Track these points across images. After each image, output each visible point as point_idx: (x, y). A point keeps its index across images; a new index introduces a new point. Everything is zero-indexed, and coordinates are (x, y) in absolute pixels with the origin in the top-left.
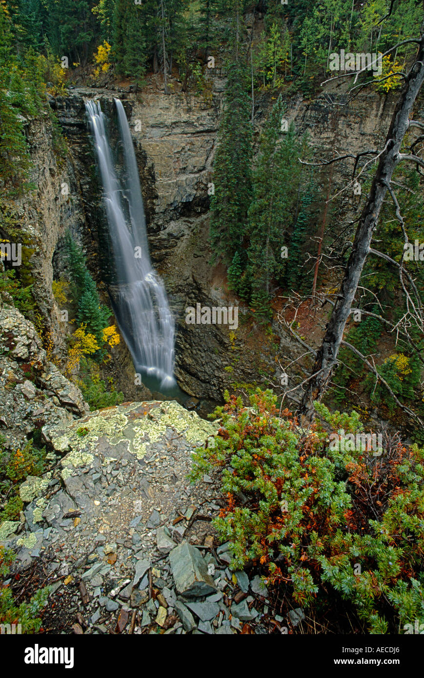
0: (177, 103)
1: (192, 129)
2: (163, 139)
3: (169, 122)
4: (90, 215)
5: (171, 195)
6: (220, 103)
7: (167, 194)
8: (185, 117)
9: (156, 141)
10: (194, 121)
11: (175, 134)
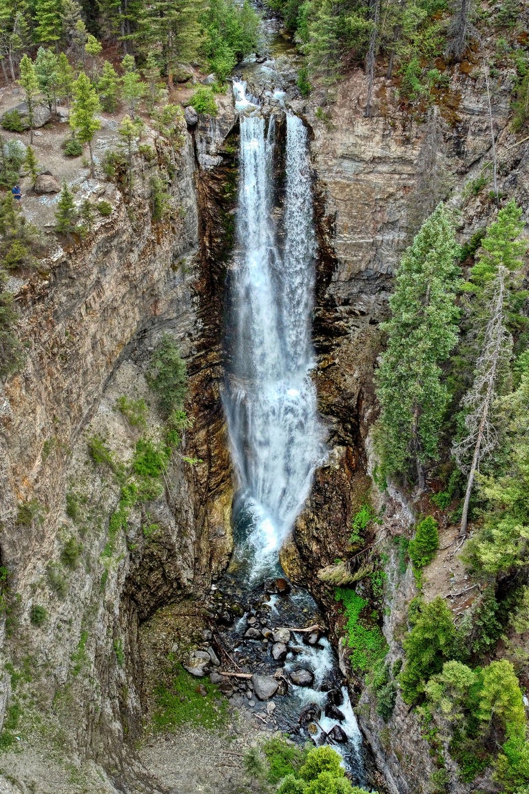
0: (384, 130)
1: (410, 169)
2: (359, 178)
3: (368, 156)
4: (216, 278)
5: (360, 261)
6: (467, 132)
7: (355, 258)
8: (396, 150)
9: (348, 179)
10: (413, 157)
11: (380, 173)
